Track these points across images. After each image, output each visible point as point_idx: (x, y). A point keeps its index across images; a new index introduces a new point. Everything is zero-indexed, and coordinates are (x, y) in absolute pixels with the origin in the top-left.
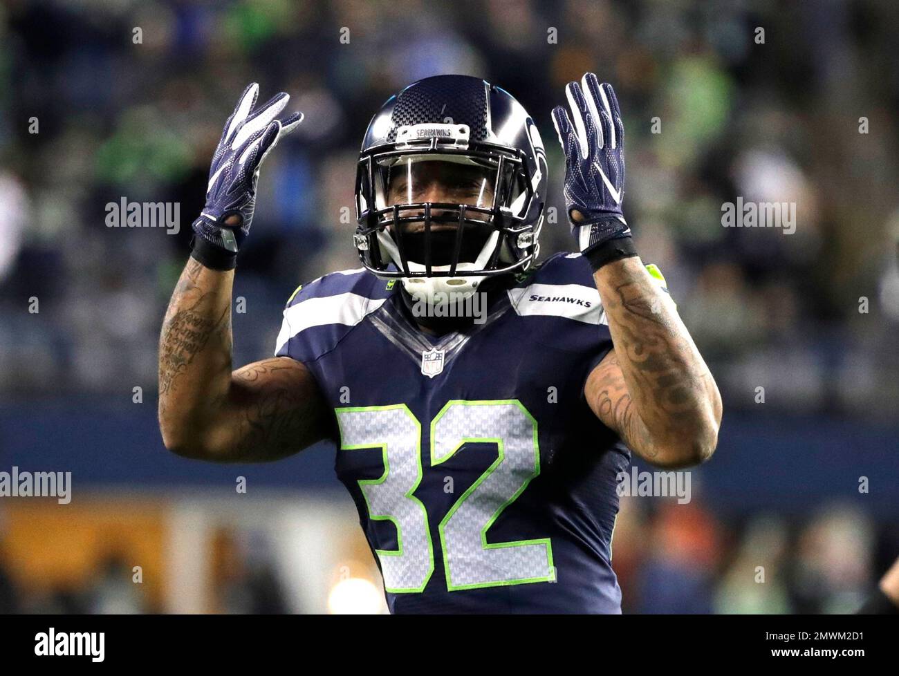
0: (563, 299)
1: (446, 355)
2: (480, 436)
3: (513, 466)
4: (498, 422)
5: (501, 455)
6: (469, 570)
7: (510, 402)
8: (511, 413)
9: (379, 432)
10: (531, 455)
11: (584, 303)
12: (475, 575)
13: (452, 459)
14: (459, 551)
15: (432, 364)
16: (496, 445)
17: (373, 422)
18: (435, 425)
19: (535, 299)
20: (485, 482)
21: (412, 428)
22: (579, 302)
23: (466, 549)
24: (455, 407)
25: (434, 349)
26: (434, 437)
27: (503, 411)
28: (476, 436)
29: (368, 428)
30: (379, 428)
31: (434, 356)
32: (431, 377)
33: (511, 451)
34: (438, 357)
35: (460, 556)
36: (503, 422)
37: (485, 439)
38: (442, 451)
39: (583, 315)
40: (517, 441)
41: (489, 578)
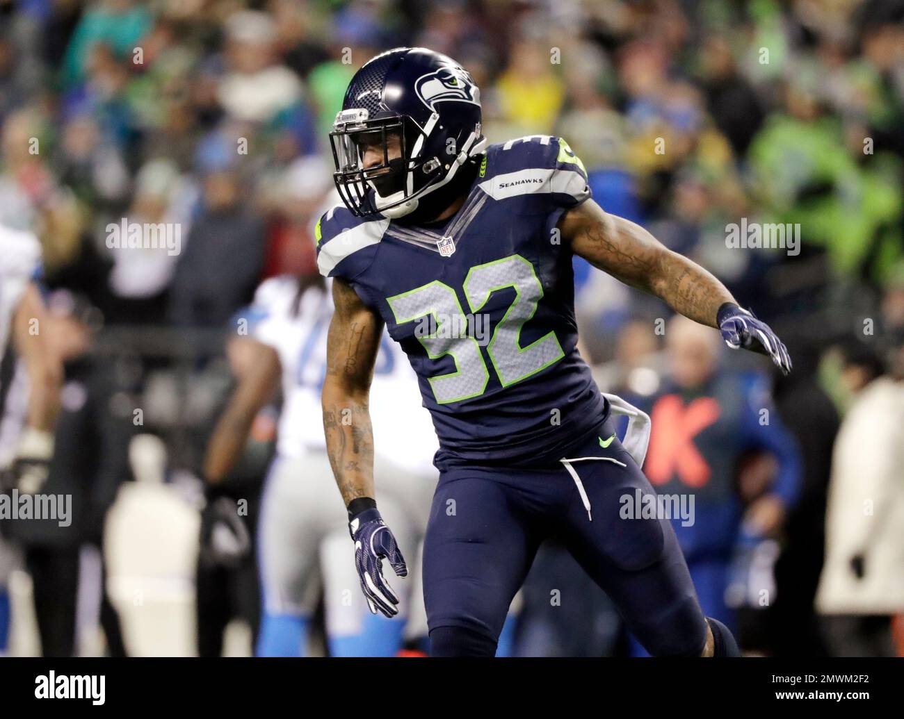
0: (523, 182)
1: (454, 239)
2: (500, 285)
3: (527, 297)
4: (509, 272)
5: (518, 292)
6: (515, 370)
7: (513, 257)
8: (516, 264)
9: (426, 304)
10: (536, 286)
11: (538, 181)
12: (520, 371)
13: (486, 305)
14: (505, 360)
15: (447, 247)
16: (512, 287)
17: (420, 299)
18: (466, 286)
19: (503, 186)
20: (512, 313)
21: (449, 294)
22: (534, 181)
23: (509, 357)
24: (476, 272)
25: (443, 238)
26: (468, 295)
27: (510, 264)
28: (498, 285)
29: (417, 304)
30: (425, 301)
31: (445, 243)
32: (449, 256)
33: (523, 289)
34: (449, 242)
35: (507, 363)
36: (512, 271)
37: (504, 286)
38: (477, 302)
39: (540, 189)
40: (524, 281)
41: (528, 370)
